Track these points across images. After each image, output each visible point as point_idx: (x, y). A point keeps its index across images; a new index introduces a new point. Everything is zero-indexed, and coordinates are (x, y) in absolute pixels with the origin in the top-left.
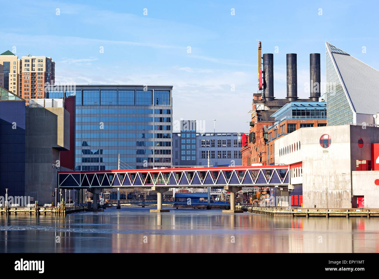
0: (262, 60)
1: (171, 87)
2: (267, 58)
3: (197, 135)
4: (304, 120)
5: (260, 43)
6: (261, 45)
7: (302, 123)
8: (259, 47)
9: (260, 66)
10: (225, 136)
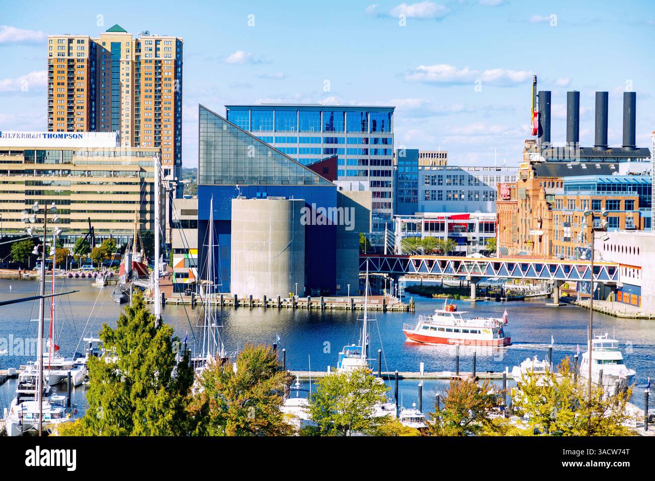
0: (537, 98)
1: (393, 108)
2: (543, 97)
3: (420, 168)
4: (610, 197)
5: (536, 78)
6: (536, 80)
7: (607, 199)
8: (534, 83)
9: (534, 106)
10: (457, 170)
